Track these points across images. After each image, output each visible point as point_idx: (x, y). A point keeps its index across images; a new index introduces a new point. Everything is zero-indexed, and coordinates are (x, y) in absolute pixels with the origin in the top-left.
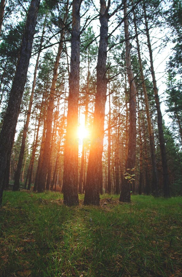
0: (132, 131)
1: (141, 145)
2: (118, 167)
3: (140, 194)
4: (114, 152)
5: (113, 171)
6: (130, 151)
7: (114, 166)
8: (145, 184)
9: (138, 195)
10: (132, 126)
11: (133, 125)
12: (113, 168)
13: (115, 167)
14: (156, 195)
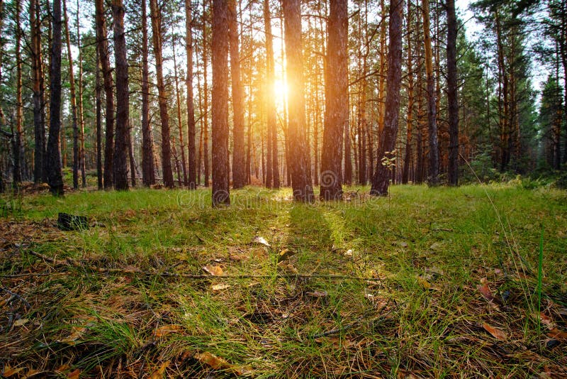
0: (393, 77)
1: (411, 89)
2: (364, 138)
3: (405, 182)
4: (355, 107)
5: (355, 144)
6: (388, 114)
7: (355, 134)
8: (415, 165)
9: (401, 184)
10: (393, 67)
11: (395, 65)
12: (354, 139)
13: (357, 136)
14: (432, 184)
